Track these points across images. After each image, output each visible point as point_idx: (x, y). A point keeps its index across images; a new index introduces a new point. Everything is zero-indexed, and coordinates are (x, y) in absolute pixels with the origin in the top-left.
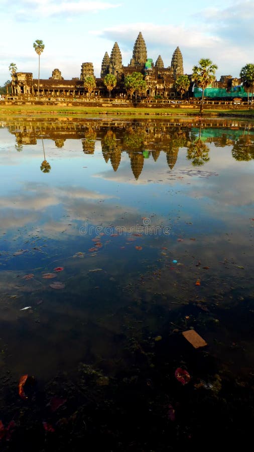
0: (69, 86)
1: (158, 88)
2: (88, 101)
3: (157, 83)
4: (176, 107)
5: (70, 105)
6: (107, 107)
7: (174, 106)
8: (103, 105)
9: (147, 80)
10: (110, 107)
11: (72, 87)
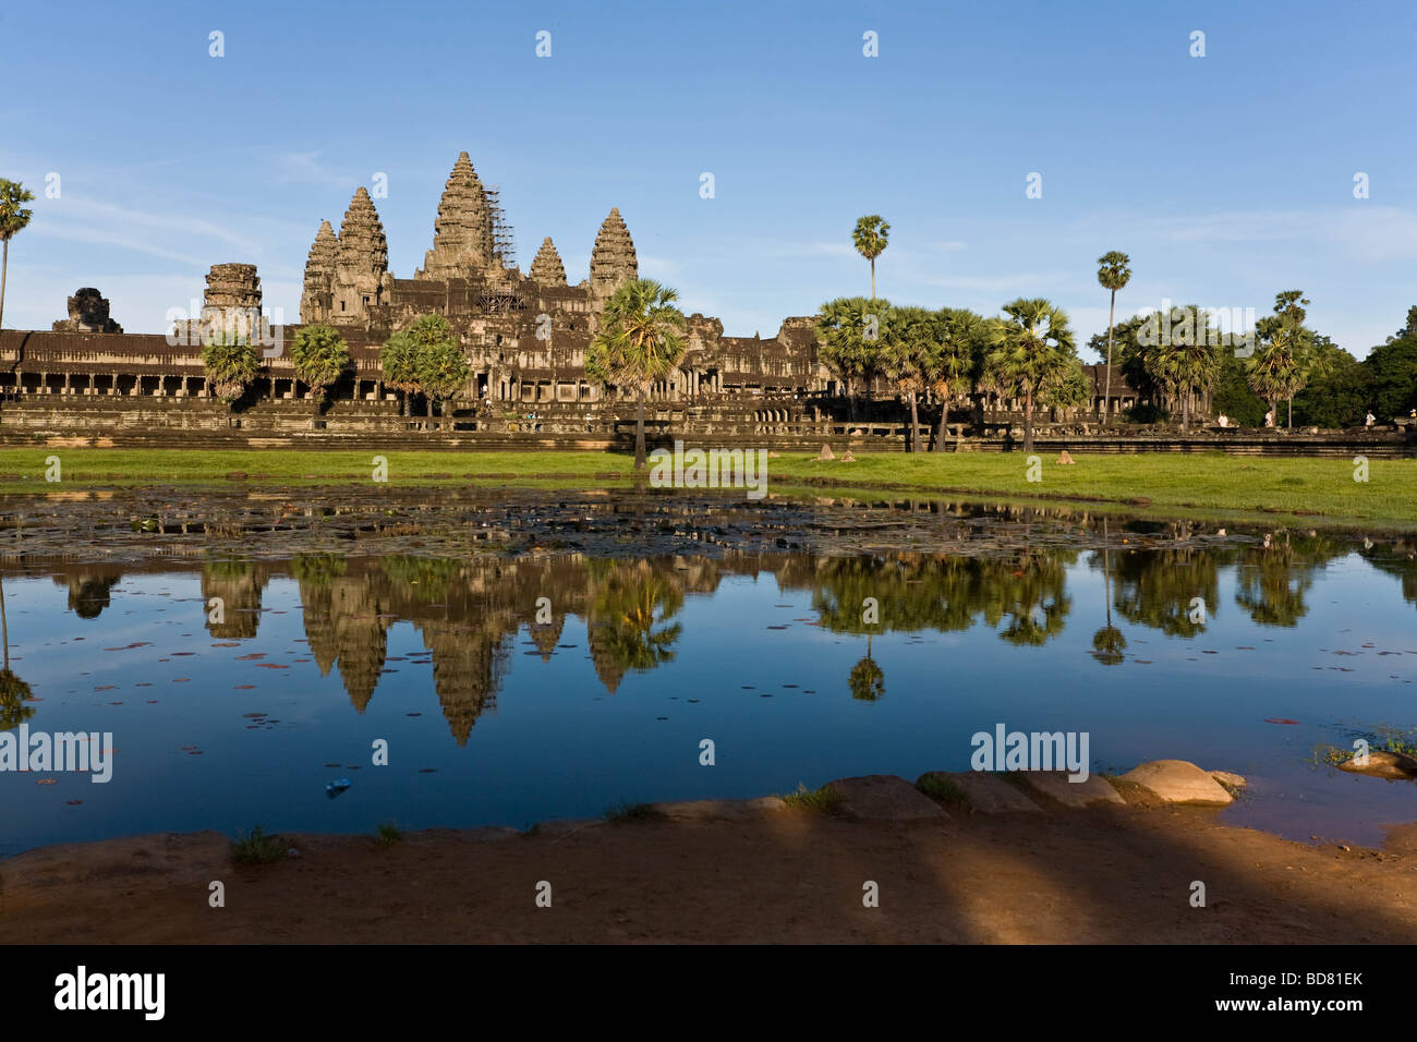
0: (139, 360)
1: (523, 364)
2: (185, 425)
3: (520, 350)
4: (560, 447)
5: (105, 442)
6: (270, 447)
7: (551, 443)
8: (253, 442)
9: (478, 337)
10: (282, 448)
11: (153, 361)
